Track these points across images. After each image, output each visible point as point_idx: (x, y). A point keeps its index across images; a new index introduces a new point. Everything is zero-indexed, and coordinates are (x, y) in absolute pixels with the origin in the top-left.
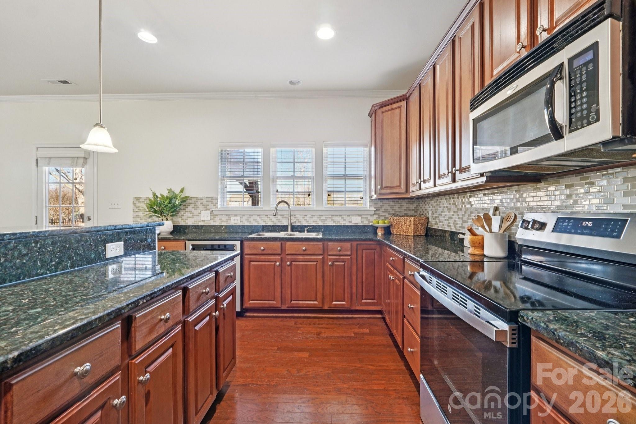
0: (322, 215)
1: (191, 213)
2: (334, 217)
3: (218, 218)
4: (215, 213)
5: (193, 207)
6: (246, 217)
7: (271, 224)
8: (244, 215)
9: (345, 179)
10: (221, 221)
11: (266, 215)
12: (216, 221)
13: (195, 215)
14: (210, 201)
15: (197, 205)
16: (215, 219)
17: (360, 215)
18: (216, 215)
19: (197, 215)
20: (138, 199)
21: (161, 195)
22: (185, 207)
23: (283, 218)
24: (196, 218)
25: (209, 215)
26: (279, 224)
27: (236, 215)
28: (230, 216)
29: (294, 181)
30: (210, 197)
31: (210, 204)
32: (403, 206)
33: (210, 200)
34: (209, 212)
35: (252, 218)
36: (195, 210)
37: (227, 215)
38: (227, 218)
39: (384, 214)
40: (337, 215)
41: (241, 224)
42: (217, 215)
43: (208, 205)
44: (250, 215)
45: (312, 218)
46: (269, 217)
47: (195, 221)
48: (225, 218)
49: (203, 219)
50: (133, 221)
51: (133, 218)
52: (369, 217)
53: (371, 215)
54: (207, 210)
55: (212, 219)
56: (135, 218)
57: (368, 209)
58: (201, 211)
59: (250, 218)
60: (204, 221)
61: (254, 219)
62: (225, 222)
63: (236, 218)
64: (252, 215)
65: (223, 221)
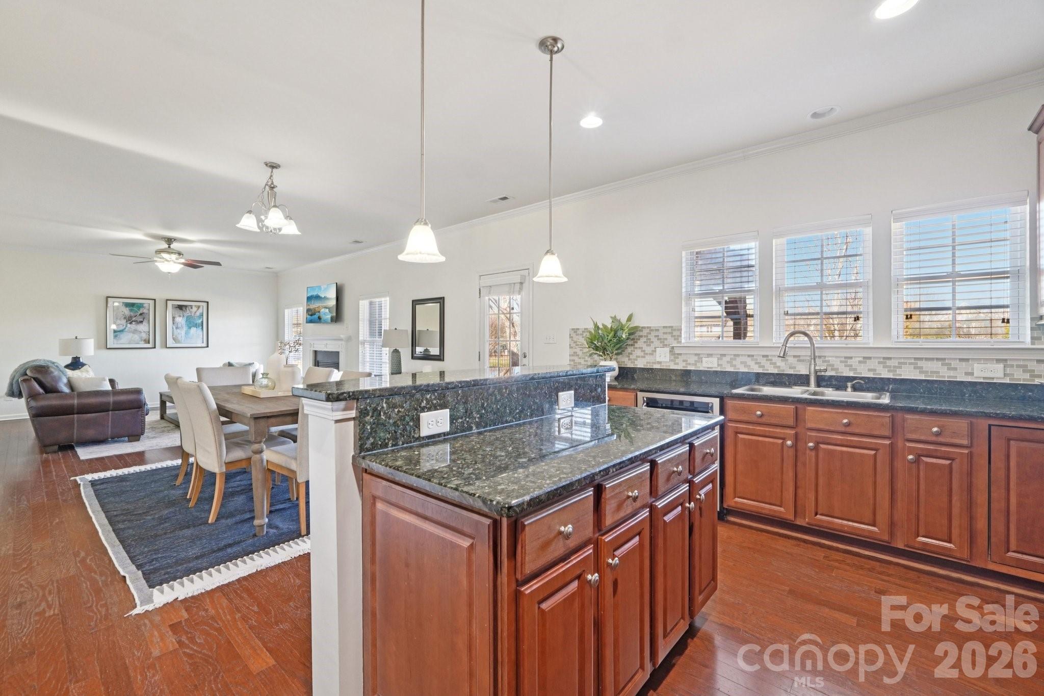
0: (890, 359)
1: (642, 351)
2: (920, 363)
3: (681, 358)
4: (677, 351)
5: (645, 342)
6: (727, 358)
7: (775, 371)
8: (725, 355)
9: (954, 282)
10: (686, 364)
11: (764, 356)
12: (677, 364)
13: (647, 354)
14: (669, 333)
15: (650, 339)
16: (677, 361)
17: (1001, 361)
18: (678, 354)
19: (650, 354)
20: (575, 331)
21: (603, 325)
22: (634, 342)
23: (799, 361)
24: (649, 358)
25: (668, 355)
26: (791, 372)
27: (710, 355)
28: (701, 356)
29: (822, 294)
30: (670, 327)
31: (668, 337)
33: (669, 330)
34: (667, 350)
35: (739, 359)
36: (647, 345)
37: (696, 355)
38: (696, 358)
41: (719, 369)
42: (680, 354)
43: (666, 339)
44: (735, 355)
45: (865, 362)
46: (771, 360)
47: (647, 363)
48: (692, 360)
49: (658, 359)
50: (570, 360)
51: (570, 355)
52: (1029, 365)
54: (665, 346)
55: (672, 360)
56: (572, 355)
57: (1029, 346)
58: (655, 348)
59: (735, 359)
60: (660, 363)
61: (742, 363)
62: (693, 364)
63: (710, 359)
64: (738, 355)
65: (690, 364)
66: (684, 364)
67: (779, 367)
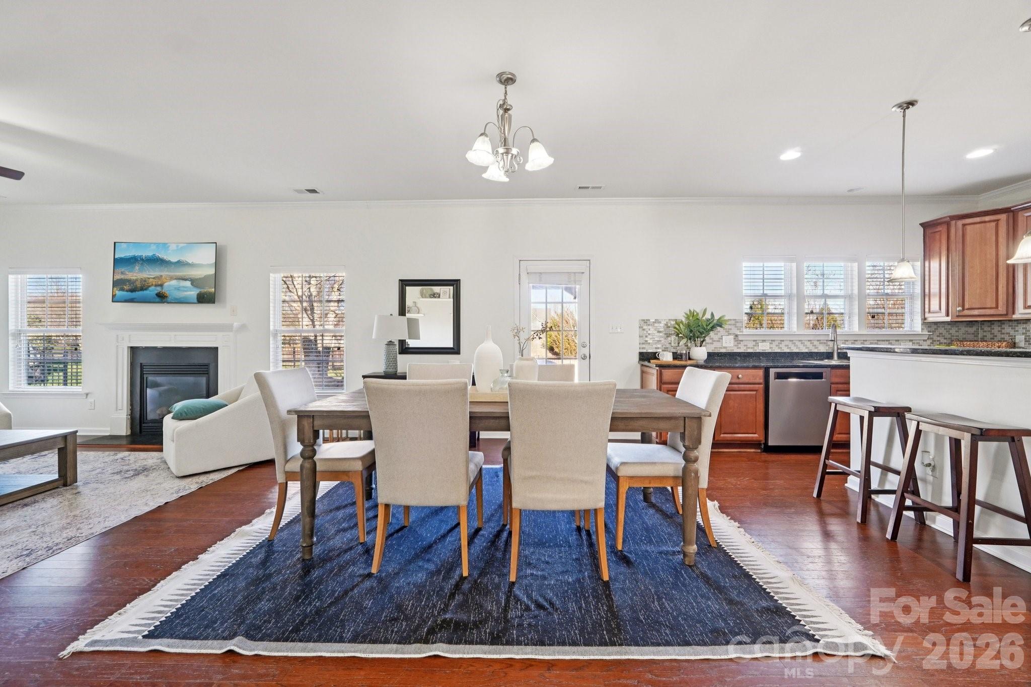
3: (743, 344)
4: (740, 338)
6: (776, 343)
7: (806, 351)
8: (774, 341)
10: (747, 348)
12: (740, 348)
13: (715, 341)
14: (733, 325)
16: (739, 346)
17: (911, 341)
18: (740, 341)
19: (718, 341)
20: (646, 322)
23: (820, 343)
24: (716, 345)
25: (732, 341)
26: (816, 351)
27: (764, 341)
28: (758, 342)
30: (733, 320)
31: (732, 327)
32: (960, 329)
33: (733, 322)
34: (732, 337)
35: (783, 344)
36: (715, 334)
37: (754, 341)
38: (754, 343)
39: (939, 339)
40: (884, 341)
41: (771, 351)
42: (742, 341)
43: (731, 329)
44: (781, 341)
47: (715, 348)
48: (751, 344)
49: (724, 345)
50: (640, 348)
51: (640, 344)
52: (921, 342)
53: (924, 340)
54: (729, 334)
55: (736, 346)
56: (643, 344)
57: (921, 333)
58: (722, 336)
59: (781, 343)
60: (725, 348)
61: (786, 346)
62: (751, 348)
63: (764, 344)
64: (783, 341)
65: (749, 348)
66: (745, 348)
67: (808, 348)
